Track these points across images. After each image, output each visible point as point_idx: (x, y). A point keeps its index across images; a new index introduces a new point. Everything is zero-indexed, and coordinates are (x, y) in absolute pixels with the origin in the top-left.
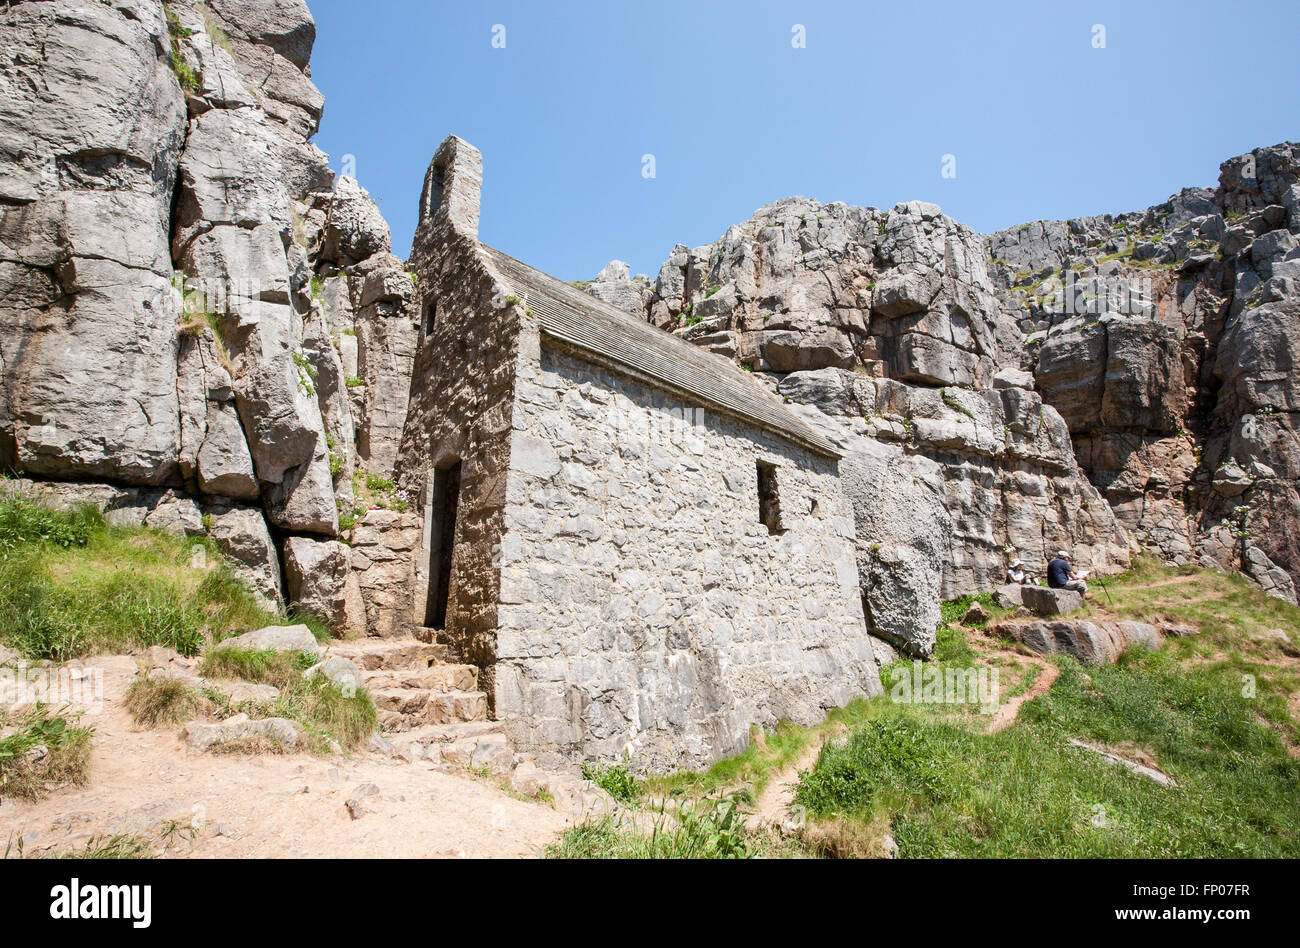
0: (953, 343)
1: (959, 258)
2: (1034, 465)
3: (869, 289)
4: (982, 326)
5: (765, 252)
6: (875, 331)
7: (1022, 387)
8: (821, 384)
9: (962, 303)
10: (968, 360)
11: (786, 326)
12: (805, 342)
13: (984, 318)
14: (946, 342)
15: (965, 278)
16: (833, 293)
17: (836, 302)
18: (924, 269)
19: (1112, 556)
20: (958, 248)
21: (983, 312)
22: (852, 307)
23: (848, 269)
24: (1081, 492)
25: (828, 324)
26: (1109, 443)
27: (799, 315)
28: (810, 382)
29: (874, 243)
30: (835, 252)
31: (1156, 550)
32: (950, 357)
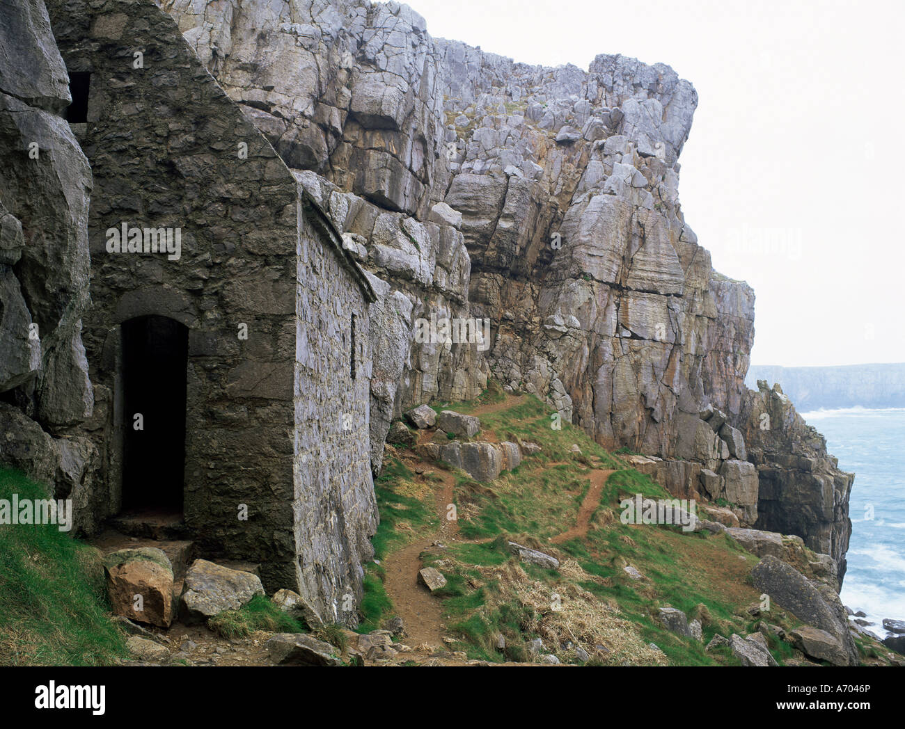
0: (410, 169)
1: (431, 82)
2: (448, 297)
3: (349, 87)
4: (431, 158)
6: (348, 136)
7: (454, 226)
9: (425, 132)
10: (418, 188)
11: (266, 107)
13: (435, 148)
14: (406, 167)
15: (431, 104)
16: (320, 84)
17: (321, 95)
18: (405, 87)
19: (478, 380)
20: (431, 70)
21: (435, 142)
22: (333, 105)
25: (310, 118)
27: (284, 100)
29: (361, 35)
30: (328, 34)
31: (500, 375)
32: (406, 182)
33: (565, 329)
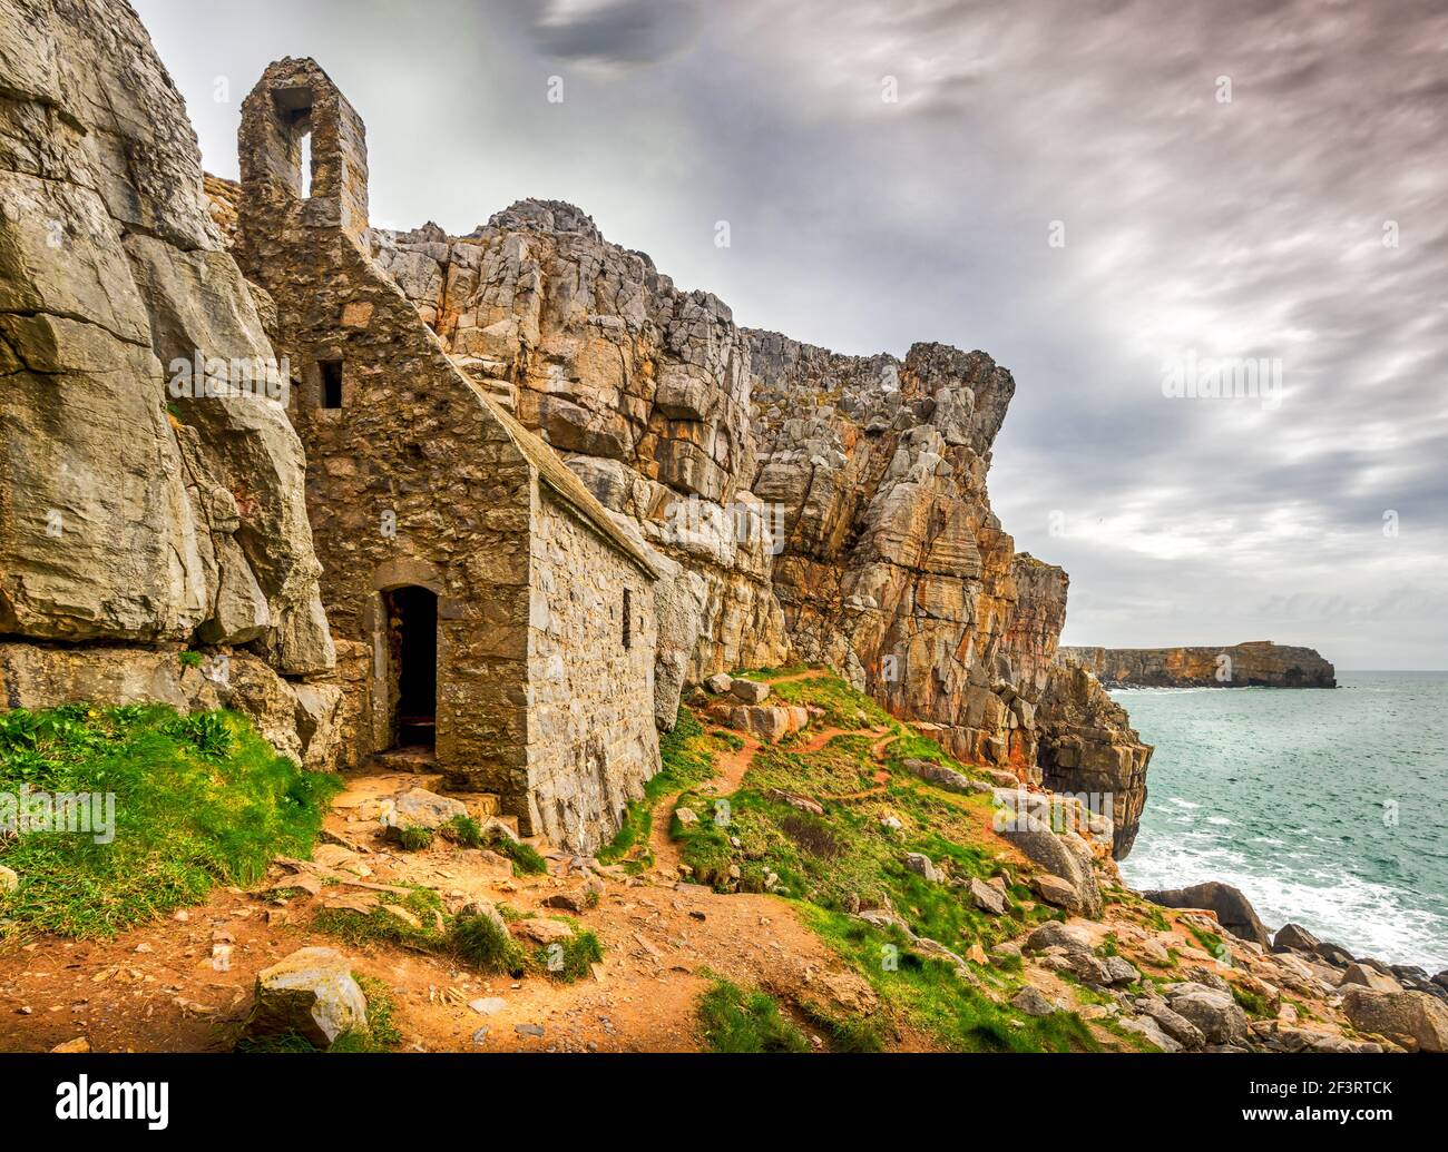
0: (714, 460)
1: (735, 373)
2: (750, 577)
3: (655, 379)
4: (736, 447)
5: (553, 292)
6: (653, 427)
8: (605, 477)
9: (730, 423)
10: (721, 477)
11: (572, 398)
12: (594, 426)
13: (739, 439)
14: (709, 457)
15: (735, 395)
16: (625, 376)
17: (626, 387)
18: (709, 378)
19: (778, 652)
20: (736, 360)
21: (740, 433)
22: (638, 396)
23: (642, 351)
24: (770, 603)
25: (615, 410)
26: (790, 563)
27: (590, 391)
28: (596, 472)
29: (667, 326)
30: (633, 326)
31: (801, 648)
32: (710, 471)
33: (862, 608)
